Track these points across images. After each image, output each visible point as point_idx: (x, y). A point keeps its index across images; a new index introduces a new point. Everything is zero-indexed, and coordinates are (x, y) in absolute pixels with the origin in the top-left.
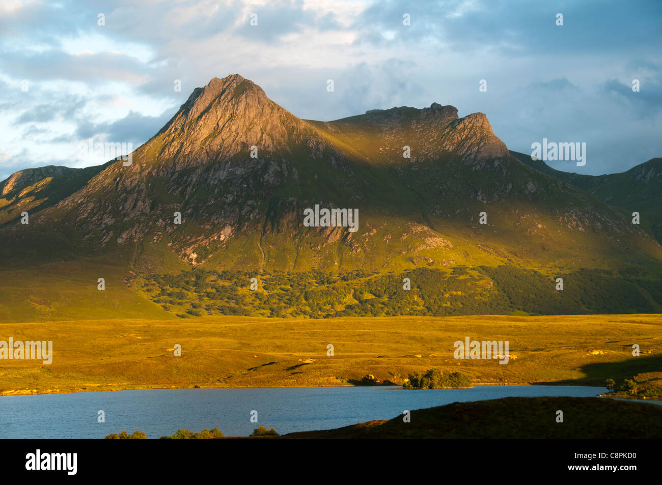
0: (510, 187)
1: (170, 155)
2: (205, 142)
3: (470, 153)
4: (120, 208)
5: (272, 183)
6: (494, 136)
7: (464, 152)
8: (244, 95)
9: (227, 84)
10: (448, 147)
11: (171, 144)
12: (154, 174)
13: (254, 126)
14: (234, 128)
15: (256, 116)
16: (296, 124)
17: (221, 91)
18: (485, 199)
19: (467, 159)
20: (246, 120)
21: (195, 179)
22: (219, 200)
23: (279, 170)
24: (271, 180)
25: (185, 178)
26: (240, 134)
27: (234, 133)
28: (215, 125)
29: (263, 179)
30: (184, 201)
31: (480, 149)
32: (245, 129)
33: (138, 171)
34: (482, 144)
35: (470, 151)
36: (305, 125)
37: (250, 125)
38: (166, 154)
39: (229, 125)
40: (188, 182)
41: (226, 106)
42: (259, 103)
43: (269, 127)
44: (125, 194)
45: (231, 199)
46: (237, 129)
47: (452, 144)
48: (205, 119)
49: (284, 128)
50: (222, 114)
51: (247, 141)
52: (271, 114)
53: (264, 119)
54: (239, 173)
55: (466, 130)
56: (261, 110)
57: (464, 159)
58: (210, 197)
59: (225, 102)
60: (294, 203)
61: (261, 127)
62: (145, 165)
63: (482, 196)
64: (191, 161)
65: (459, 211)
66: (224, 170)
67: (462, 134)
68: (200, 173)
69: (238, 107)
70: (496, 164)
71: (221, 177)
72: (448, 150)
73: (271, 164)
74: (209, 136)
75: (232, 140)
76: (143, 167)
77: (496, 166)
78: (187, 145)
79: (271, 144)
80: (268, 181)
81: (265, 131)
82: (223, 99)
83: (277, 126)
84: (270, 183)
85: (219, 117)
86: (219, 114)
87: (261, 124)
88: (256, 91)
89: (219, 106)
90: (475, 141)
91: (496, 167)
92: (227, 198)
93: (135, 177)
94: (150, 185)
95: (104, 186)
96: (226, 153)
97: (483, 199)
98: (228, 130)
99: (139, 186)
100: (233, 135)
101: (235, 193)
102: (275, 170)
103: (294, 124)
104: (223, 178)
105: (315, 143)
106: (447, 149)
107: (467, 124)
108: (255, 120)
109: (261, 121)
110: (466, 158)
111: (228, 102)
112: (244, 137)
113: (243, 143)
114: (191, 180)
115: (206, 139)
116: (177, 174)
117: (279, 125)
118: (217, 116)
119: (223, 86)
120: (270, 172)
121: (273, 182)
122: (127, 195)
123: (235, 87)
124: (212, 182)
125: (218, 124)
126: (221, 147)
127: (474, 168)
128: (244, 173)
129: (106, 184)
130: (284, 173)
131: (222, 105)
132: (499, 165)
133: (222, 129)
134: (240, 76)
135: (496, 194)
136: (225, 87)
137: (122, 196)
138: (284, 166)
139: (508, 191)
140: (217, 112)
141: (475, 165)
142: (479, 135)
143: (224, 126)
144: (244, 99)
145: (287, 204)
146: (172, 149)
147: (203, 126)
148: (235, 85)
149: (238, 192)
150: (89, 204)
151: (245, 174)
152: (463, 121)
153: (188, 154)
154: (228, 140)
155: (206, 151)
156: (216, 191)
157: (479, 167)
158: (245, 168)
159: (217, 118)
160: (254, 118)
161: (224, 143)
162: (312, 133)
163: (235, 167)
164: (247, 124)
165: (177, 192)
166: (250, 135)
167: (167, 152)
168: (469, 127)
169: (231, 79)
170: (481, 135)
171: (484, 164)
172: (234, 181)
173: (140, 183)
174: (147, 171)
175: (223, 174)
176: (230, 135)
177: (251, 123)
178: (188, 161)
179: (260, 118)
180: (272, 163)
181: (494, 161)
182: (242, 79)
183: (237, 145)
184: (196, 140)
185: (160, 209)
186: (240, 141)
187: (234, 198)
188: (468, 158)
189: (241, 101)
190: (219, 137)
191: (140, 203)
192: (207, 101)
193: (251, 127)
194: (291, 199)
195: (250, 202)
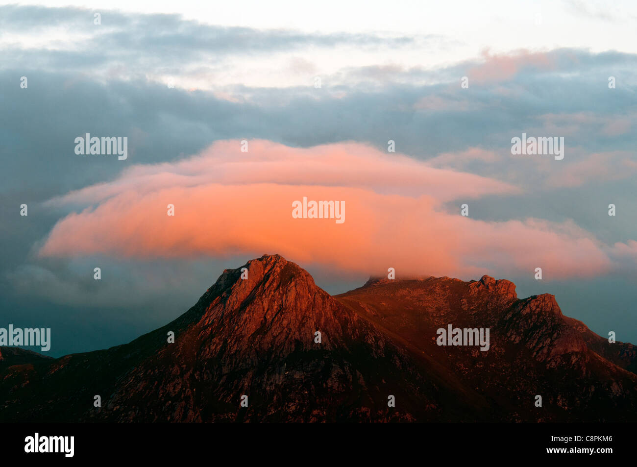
0: (593, 390)
1: (212, 354)
2: (254, 338)
3: (542, 346)
4: (169, 418)
5: (337, 389)
6: (568, 325)
7: (534, 345)
8: (293, 283)
9: (268, 268)
10: (513, 337)
11: (211, 341)
12: (197, 377)
13: (307, 321)
14: (285, 322)
15: (308, 308)
16: (350, 315)
17: (263, 276)
18: (566, 404)
19: (540, 354)
20: (298, 313)
21: (246, 384)
22: (280, 409)
23: (342, 373)
24: (336, 386)
25: (236, 382)
26: (293, 330)
27: (286, 329)
28: (262, 319)
29: (327, 384)
30: (238, 410)
31: (553, 341)
32: (298, 324)
33: (179, 374)
34: (555, 335)
35: (541, 344)
36: (358, 316)
37: (303, 319)
38: (207, 352)
39: (279, 319)
40: (240, 387)
41: (273, 296)
42: (309, 292)
43: (323, 321)
44: (170, 402)
45: (294, 408)
46: (289, 324)
47: (518, 334)
48: (250, 311)
49: (336, 321)
50: (269, 306)
51: (301, 338)
52: (323, 305)
53: (317, 311)
54: (297, 378)
55: (534, 317)
56: (312, 300)
57: (535, 354)
58: (269, 406)
59: (270, 291)
60: (368, 414)
61: (315, 320)
62: (184, 366)
63: (563, 401)
64: (240, 361)
65: (540, 420)
66: (280, 374)
67: (529, 321)
68: (251, 376)
69: (287, 297)
70: (574, 361)
71: (277, 382)
72: (514, 341)
73: (332, 367)
74: (257, 332)
75: (284, 337)
76: (183, 368)
77: (573, 363)
78: (232, 342)
79: (328, 341)
80: (332, 387)
81: (320, 325)
82: (269, 286)
83: (331, 320)
84: (335, 390)
85: (266, 309)
86: (266, 305)
87: (315, 317)
88: (305, 277)
89: (264, 296)
90: (546, 331)
91: (574, 365)
92: (289, 407)
93: (177, 381)
94: (194, 390)
95: (139, 390)
96: (280, 353)
97: (564, 405)
98: (278, 325)
99: (184, 391)
100: (284, 331)
101: (297, 401)
102: (338, 374)
103: (347, 315)
104: (280, 383)
105: (373, 339)
106: (513, 339)
107: (534, 308)
108: (308, 312)
109: (314, 314)
110: (537, 353)
111: (275, 291)
112: (297, 333)
113: (296, 340)
114: (243, 385)
115: (253, 336)
116: (225, 377)
117: (333, 318)
118: (264, 309)
119: (264, 269)
120: (333, 377)
121: (338, 387)
122: (172, 402)
123: (279, 272)
124: (268, 388)
125: (265, 318)
126: (272, 346)
127: (548, 365)
128: (303, 377)
129: (141, 388)
130: (348, 377)
131: (267, 294)
132: (576, 362)
133: (271, 323)
134: (282, 258)
135: (577, 399)
136: (266, 271)
137: (167, 404)
138: (347, 368)
139: (590, 395)
140: (263, 303)
141: (550, 361)
142: (549, 323)
143: (273, 320)
144: (294, 288)
145: (361, 415)
146: (214, 347)
147: (248, 320)
148: (278, 269)
149: (299, 400)
150: (130, 413)
151: (305, 378)
152: (528, 305)
153: (235, 354)
154: (280, 337)
155: (256, 350)
156: (275, 397)
157: (554, 364)
158: (304, 372)
159: (264, 311)
160: (306, 311)
161: (277, 341)
162: (367, 326)
163: (292, 370)
164: (299, 317)
165: (229, 399)
166: (305, 331)
167: (208, 349)
168: (537, 312)
169: (273, 261)
170: (553, 324)
171: (559, 360)
172: (294, 386)
173: (184, 389)
174: (189, 373)
175: (279, 379)
176: (282, 332)
177: (304, 317)
178: (236, 362)
179: (312, 310)
180: (334, 365)
181: (571, 357)
182: (285, 262)
183: (291, 343)
184: (243, 337)
185: (214, 419)
186: (293, 339)
187: (296, 407)
188: (540, 352)
189: (289, 291)
190: (270, 333)
191: (191, 413)
192: (248, 289)
193: (304, 321)
194: (364, 409)
195: (315, 412)
